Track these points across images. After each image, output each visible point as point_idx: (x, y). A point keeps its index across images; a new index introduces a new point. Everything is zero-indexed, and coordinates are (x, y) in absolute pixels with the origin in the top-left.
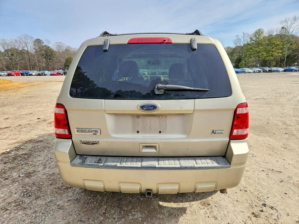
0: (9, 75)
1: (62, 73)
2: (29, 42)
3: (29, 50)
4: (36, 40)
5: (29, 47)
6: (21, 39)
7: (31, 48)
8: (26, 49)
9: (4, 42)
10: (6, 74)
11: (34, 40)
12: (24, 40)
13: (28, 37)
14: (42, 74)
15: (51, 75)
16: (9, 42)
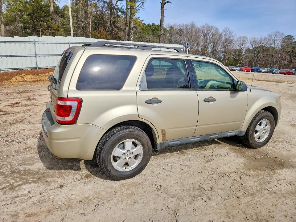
0: (241, 70)
1: (294, 73)
2: (278, 39)
3: (275, 47)
4: (286, 36)
5: (276, 44)
6: (271, 36)
7: (278, 44)
8: (273, 46)
9: (254, 40)
10: (238, 69)
11: (284, 36)
12: (274, 37)
13: (279, 34)
14: (270, 71)
15: (280, 73)
16: (258, 40)
